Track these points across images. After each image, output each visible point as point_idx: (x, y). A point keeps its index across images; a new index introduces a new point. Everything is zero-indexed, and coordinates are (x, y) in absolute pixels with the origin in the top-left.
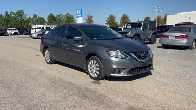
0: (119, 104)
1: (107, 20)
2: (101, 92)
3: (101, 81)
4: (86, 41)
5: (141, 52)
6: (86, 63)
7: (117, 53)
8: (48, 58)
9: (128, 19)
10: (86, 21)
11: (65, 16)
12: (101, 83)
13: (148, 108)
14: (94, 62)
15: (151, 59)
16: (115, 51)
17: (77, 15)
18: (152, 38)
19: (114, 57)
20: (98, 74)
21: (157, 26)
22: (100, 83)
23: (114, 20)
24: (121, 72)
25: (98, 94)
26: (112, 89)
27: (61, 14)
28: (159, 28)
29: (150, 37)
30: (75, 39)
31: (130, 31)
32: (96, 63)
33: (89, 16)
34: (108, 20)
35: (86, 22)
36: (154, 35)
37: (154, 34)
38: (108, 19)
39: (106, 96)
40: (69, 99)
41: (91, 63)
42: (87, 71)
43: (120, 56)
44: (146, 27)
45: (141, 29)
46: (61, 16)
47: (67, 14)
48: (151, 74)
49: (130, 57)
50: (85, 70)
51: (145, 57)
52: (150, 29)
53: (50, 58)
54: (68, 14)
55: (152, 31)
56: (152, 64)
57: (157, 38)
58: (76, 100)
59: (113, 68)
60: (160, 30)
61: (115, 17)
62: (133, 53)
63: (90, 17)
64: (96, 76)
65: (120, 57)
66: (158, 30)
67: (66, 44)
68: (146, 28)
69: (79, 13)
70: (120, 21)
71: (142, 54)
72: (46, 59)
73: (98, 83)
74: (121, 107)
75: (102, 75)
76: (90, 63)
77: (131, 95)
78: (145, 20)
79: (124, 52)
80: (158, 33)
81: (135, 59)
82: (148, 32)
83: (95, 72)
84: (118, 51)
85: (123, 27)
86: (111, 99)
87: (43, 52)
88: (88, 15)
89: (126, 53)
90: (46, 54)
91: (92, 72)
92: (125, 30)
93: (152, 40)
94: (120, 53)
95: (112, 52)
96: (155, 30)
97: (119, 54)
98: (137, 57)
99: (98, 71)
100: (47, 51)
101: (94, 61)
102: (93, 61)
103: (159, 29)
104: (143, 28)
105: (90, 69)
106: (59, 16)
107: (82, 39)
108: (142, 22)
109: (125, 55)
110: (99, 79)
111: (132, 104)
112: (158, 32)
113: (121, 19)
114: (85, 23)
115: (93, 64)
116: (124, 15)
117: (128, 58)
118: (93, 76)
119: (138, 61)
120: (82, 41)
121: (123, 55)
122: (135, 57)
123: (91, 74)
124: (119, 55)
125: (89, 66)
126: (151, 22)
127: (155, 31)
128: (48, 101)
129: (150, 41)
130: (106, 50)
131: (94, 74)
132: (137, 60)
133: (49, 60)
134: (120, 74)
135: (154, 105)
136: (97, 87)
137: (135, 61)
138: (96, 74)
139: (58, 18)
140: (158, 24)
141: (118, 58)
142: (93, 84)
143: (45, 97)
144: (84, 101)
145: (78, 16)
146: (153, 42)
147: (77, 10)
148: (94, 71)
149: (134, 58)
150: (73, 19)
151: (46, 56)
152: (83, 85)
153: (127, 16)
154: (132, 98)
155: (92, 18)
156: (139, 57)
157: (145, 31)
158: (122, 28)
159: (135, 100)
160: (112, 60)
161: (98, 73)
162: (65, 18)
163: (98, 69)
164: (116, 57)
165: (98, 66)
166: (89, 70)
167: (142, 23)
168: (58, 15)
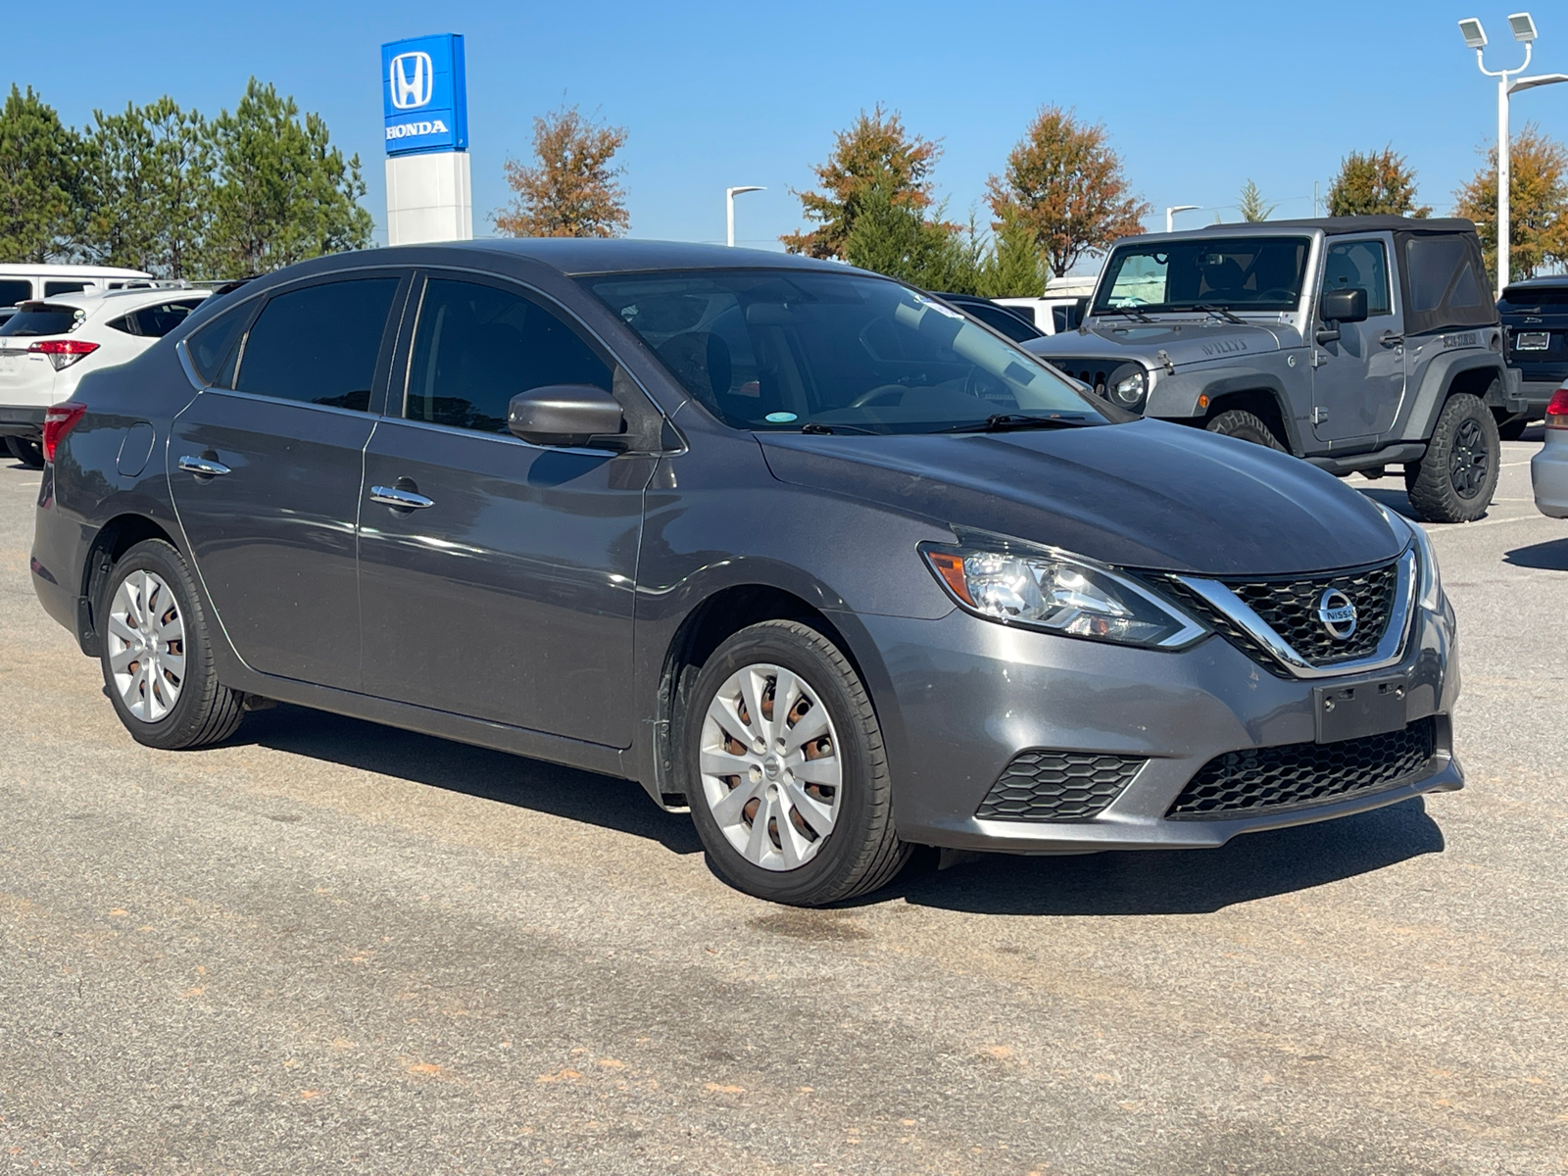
0: (1100, 1113)
1: (812, 202)
2: (881, 1016)
3: (863, 918)
4: (669, 442)
5: (1324, 580)
6: (671, 711)
7: (1049, 577)
8: (151, 670)
9: (1101, 179)
10: (516, 204)
11: (226, 124)
12: (863, 935)
13: (1413, 1137)
14: (770, 691)
15: (1432, 670)
16: (1019, 552)
17: (393, 116)
18: (1443, 441)
19: (1013, 624)
20: (824, 831)
21: (1503, 282)
22: (849, 934)
23: (919, 199)
24: (1100, 800)
25: (846, 1025)
26: (1002, 983)
27: (168, 109)
28: (1534, 314)
29: (1416, 429)
30: (544, 424)
31: (1150, 345)
32: (803, 707)
33: (565, 132)
34: (830, 195)
35: (522, 225)
36: (1466, 404)
37: (1469, 381)
38: (834, 178)
39: (946, 1049)
40: (544, 1079)
41: (742, 708)
42: (678, 800)
43: (1087, 612)
44: (1362, 297)
45: (1301, 319)
46: (158, 135)
47: (246, 110)
48: (1440, 849)
49: (1192, 630)
50: (656, 791)
51: (1367, 637)
52: (1416, 326)
53: (179, 664)
54: (259, 105)
55: (1436, 344)
56: (1446, 720)
57: (1507, 448)
58: (624, 1085)
59: (999, 747)
60: (1542, 343)
61: (919, 155)
62: (1230, 582)
63: (582, 154)
64: (801, 849)
65: (1081, 626)
66: (1525, 344)
67: (409, 486)
68: (1360, 313)
69: (415, 87)
70: (1001, 206)
71: (1335, 602)
72: (124, 682)
73: (831, 931)
74: (1119, 1130)
75: (876, 836)
76: (725, 703)
77: (1220, 1031)
78: (1341, 204)
79: (1131, 572)
80: (1513, 377)
81: (1251, 654)
82: (1379, 364)
83: (786, 806)
84: (1055, 551)
85: (1037, 290)
86: (1002, 1073)
87: (86, 591)
88: (553, 126)
89: (1149, 577)
90: (118, 615)
91: (747, 817)
92: (1093, 338)
93: (1440, 462)
94: (1079, 581)
95: (991, 563)
96: (1483, 336)
97: (1075, 590)
98: (1278, 629)
99: (825, 792)
100: (136, 589)
101: (771, 682)
102: (757, 686)
103: (1535, 329)
104: (1325, 313)
105: (729, 781)
106: (128, 128)
107: (624, 427)
108: (1313, 224)
109: (1138, 608)
110: (836, 894)
111: (1242, 1110)
112: (1517, 359)
113: (1007, 188)
114: (507, 236)
115: (768, 714)
116: (1050, 133)
117: (1168, 642)
118: (767, 857)
119: (1289, 676)
120: (620, 447)
121: (1117, 609)
122: (1259, 630)
123: (736, 835)
124: (1074, 601)
125: (711, 745)
126: (1426, 231)
127: (1484, 346)
128: (309, 1096)
129: (1412, 472)
130: (927, 547)
131: (774, 835)
132: (1274, 666)
133: (172, 692)
134: (1088, 820)
135: (1468, 1118)
136: (825, 971)
137: (1256, 673)
138: (807, 830)
139: (118, 164)
140: (1521, 262)
141: (1060, 633)
142: (778, 946)
143: (264, 1058)
144: (713, 1087)
145: (410, 129)
146: (1451, 499)
147: (389, 50)
148: (770, 798)
149: (1244, 641)
150: (335, 169)
151: (116, 648)
152: (661, 956)
153: (1089, 142)
154: (1238, 1057)
155: (608, 165)
156: (1298, 628)
157: (1355, 351)
158: (1029, 313)
159: (1268, 1078)
160: (995, 665)
161: (824, 815)
162: (219, 154)
163: (830, 769)
164: (1044, 625)
165: (823, 740)
166: (715, 792)
167: (1306, 243)
168: (117, 111)
